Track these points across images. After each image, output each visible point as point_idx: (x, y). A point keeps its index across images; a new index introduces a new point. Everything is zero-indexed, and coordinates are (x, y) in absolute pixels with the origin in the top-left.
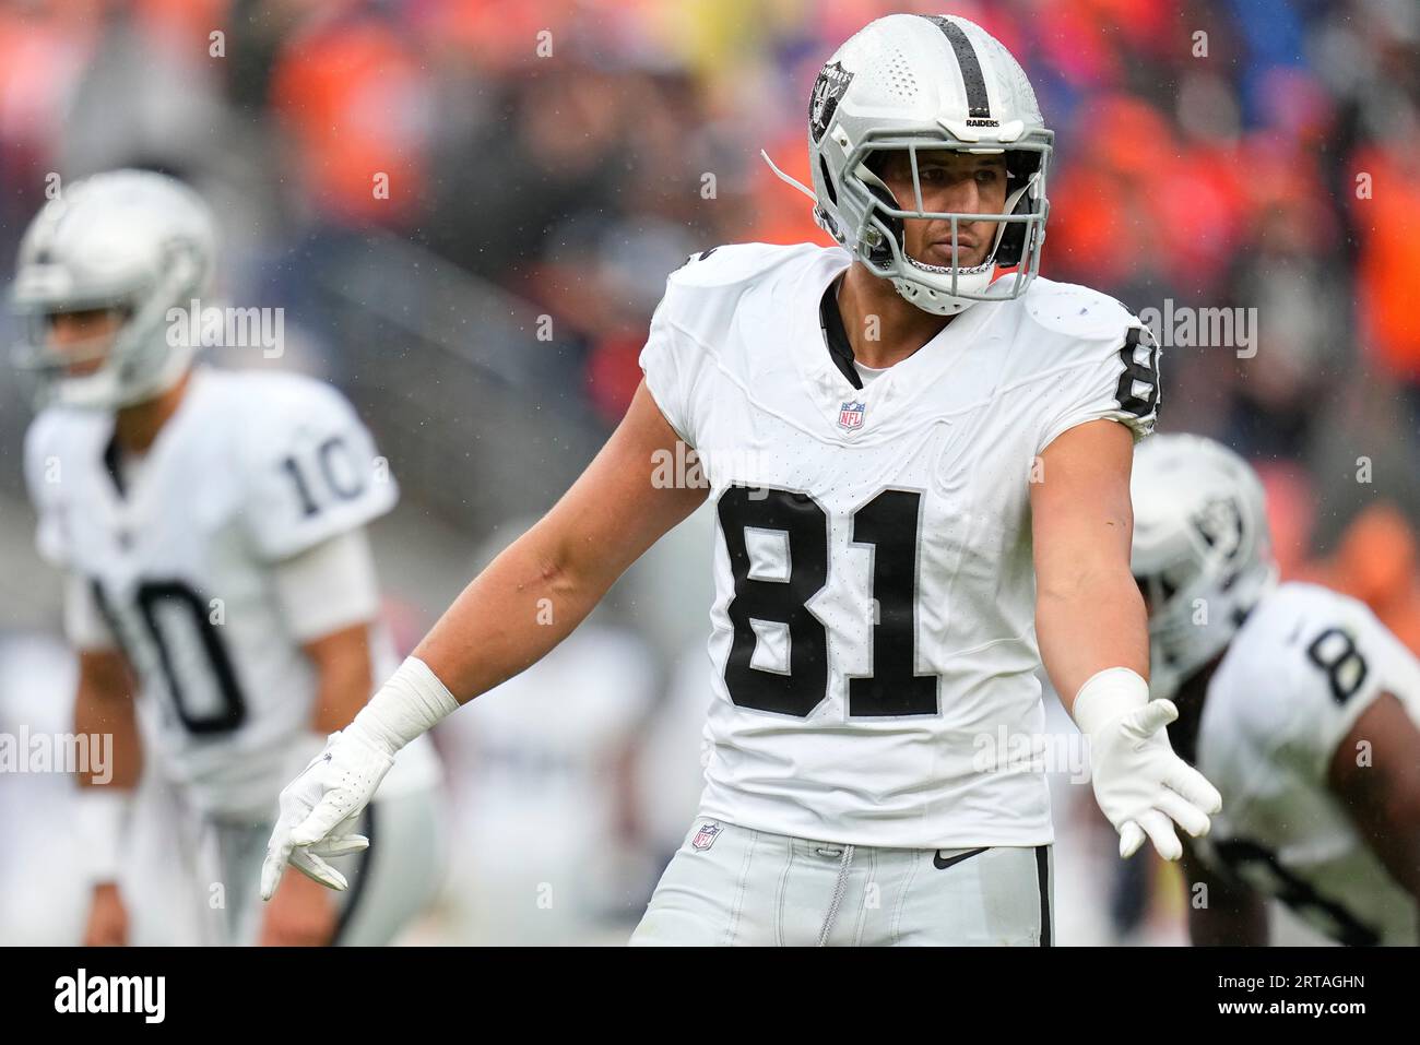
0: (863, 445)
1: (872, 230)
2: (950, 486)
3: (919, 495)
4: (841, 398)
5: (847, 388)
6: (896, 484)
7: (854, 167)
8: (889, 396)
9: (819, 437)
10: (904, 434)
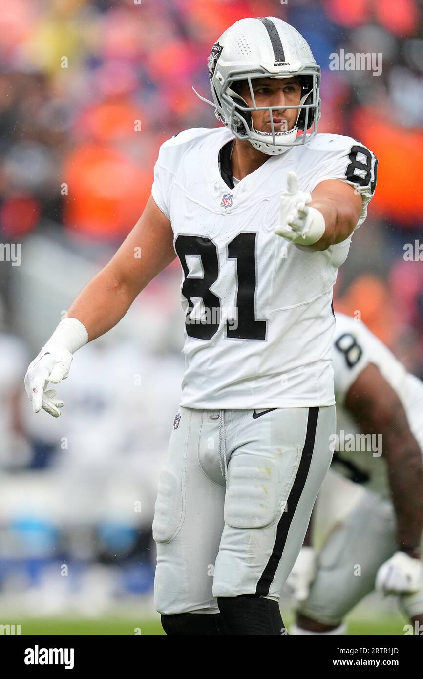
0: (232, 214)
1: (235, 118)
2: (269, 229)
3: (256, 234)
4: (223, 193)
5: (226, 188)
6: (246, 230)
7: (225, 89)
8: (244, 191)
9: (214, 211)
10: (250, 207)
